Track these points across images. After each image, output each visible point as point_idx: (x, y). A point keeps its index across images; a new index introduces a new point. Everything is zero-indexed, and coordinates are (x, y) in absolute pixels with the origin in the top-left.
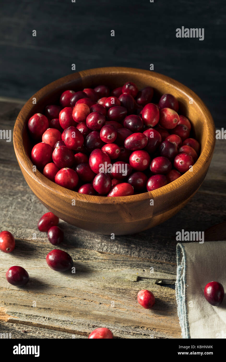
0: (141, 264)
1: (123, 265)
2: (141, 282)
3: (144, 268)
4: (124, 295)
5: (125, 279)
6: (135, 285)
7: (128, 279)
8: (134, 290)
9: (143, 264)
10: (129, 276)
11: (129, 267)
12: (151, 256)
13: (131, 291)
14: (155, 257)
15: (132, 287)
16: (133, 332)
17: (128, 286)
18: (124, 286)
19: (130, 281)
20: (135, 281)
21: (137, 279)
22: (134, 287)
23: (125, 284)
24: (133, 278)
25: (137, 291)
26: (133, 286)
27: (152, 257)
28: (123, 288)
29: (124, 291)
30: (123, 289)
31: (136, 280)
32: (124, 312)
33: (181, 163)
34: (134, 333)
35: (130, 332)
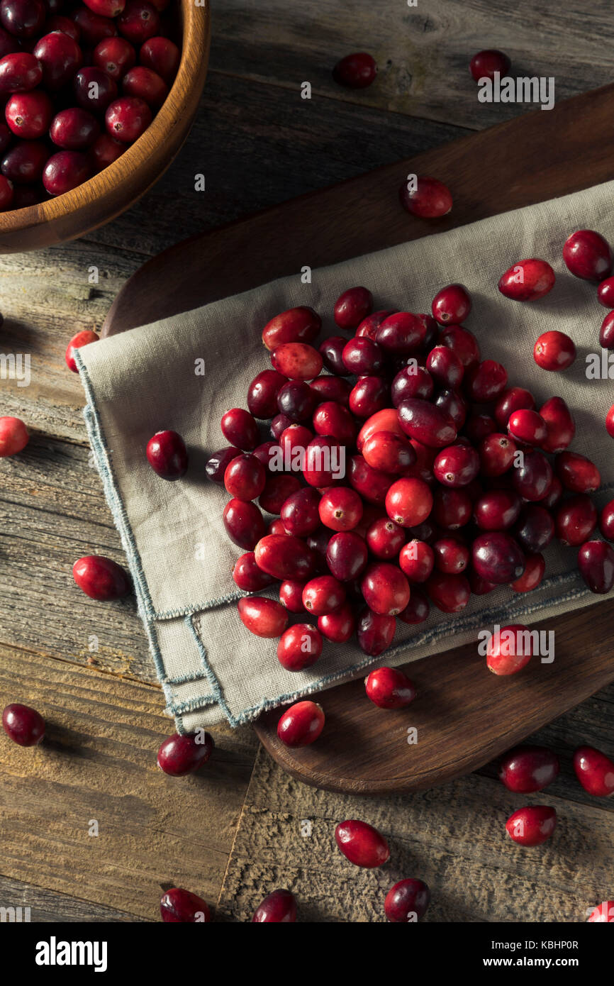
0: (100, 259)
1: (66, 259)
2: (99, 301)
3: (107, 269)
4: (60, 333)
5: (67, 295)
6: (84, 310)
7: (72, 294)
8: (82, 322)
9: (105, 258)
10: (74, 286)
11: (76, 266)
12: (122, 239)
13: (76, 323)
14: (131, 243)
15: (78, 313)
16: (73, 420)
17: (71, 310)
18: (63, 311)
19: (75, 299)
20: (85, 300)
21: (90, 293)
22: (82, 314)
23: (65, 307)
24: (83, 292)
25: (87, 323)
26: (81, 311)
27: (124, 242)
28: (61, 315)
29: (63, 321)
30: (61, 317)
31: (87, 297)
32: (59, 372)
33: (116, 127)
34: (73, 423)
35: (66, 421)
